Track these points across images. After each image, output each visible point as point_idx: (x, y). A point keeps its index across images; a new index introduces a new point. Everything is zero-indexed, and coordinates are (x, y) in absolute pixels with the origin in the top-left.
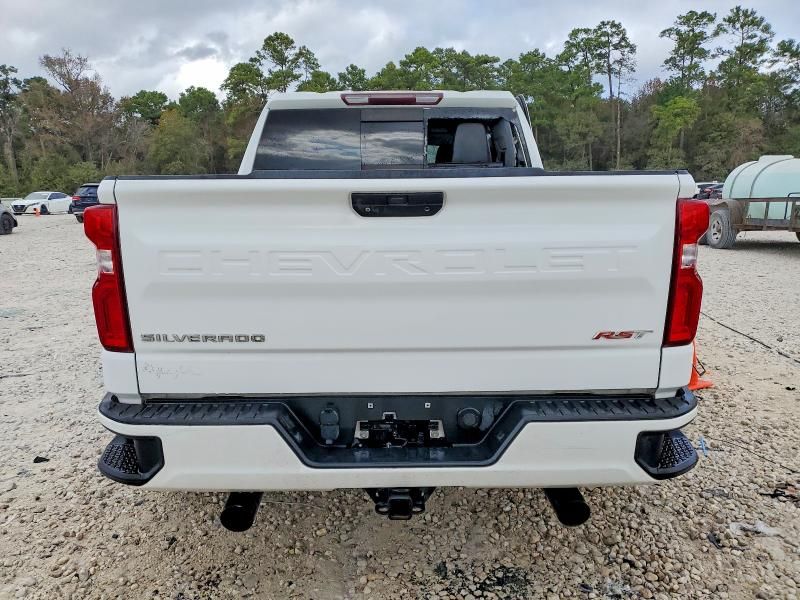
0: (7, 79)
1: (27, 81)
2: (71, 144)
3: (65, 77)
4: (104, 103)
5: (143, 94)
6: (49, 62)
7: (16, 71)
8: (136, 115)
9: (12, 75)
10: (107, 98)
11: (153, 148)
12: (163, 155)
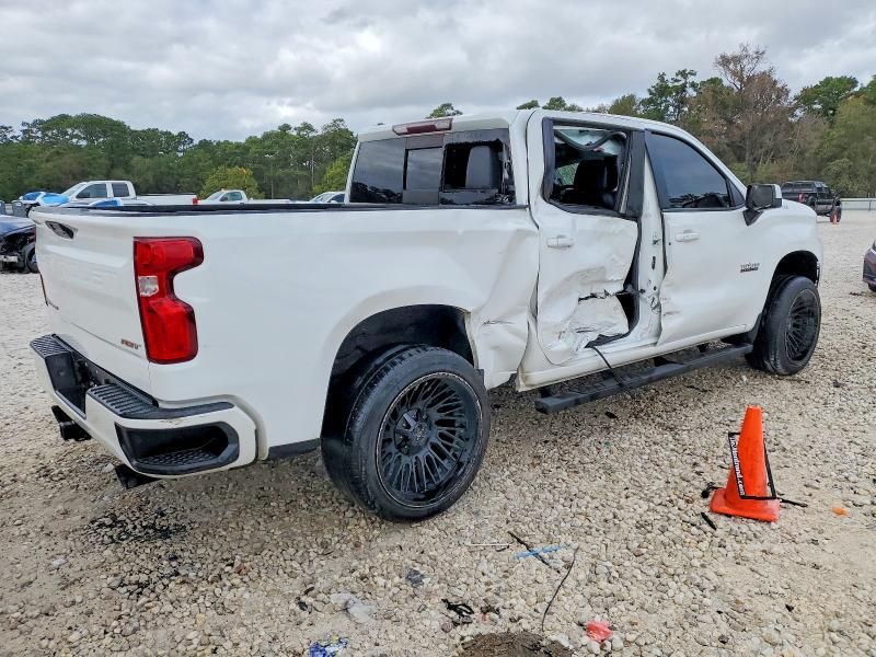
0: (686, 83)
1: (703, 83)
2: (728, 145)
3: (738, 75)
4: (778, 97)
5: (828, 81)
6: (725, 61)
7: (695, 74)
8: (815, 106)
9: (691, 79)
10: (784, 92)
11: (816, 145)
12: (827, 151)
